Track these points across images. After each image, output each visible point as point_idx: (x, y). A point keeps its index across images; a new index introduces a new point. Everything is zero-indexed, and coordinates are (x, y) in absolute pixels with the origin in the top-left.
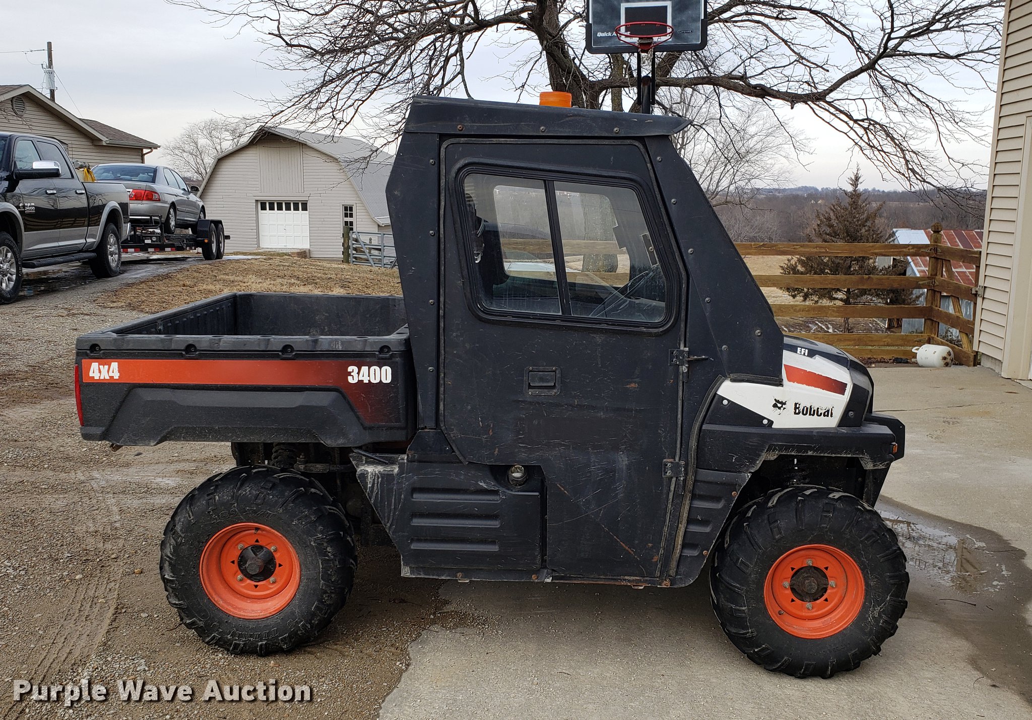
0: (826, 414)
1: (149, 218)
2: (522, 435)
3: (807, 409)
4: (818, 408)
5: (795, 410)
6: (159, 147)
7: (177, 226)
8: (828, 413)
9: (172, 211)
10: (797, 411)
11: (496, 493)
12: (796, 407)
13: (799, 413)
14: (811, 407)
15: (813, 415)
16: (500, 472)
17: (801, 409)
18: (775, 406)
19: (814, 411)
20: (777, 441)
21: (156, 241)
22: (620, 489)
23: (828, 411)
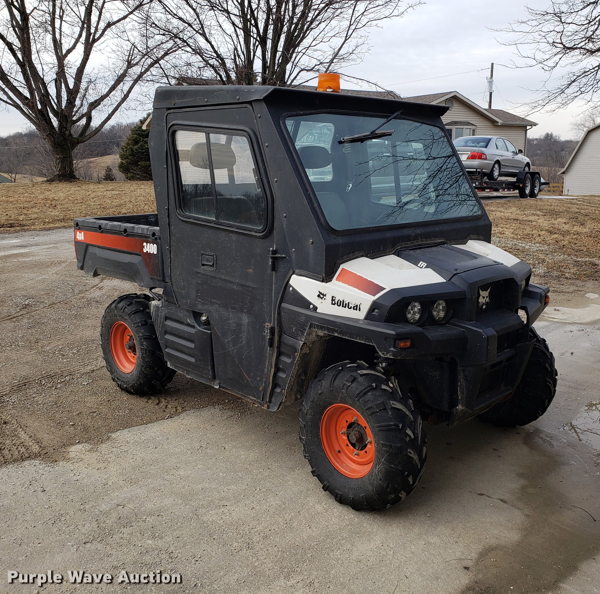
0: (355, 308)
1: (475, 170)
2: (199, 293)
3: (341, 302)
4: (349, 303)
5: (332, 301)
6: (538, 124)
7: (500, 175)
8: (356, 308)
9: (496, 166)
10: (333, 303)
11: (193, 327)
12: (333, 299)
13: (334, 304)
14: (343, 301)
15: (345, 307)
16: (197, 315)
17: (336, 301)
18: (319, 296)
19: (346, 304)
20: (315, 321)
21: (478, 185)
22: (244, 336)
23: (357, 306)
